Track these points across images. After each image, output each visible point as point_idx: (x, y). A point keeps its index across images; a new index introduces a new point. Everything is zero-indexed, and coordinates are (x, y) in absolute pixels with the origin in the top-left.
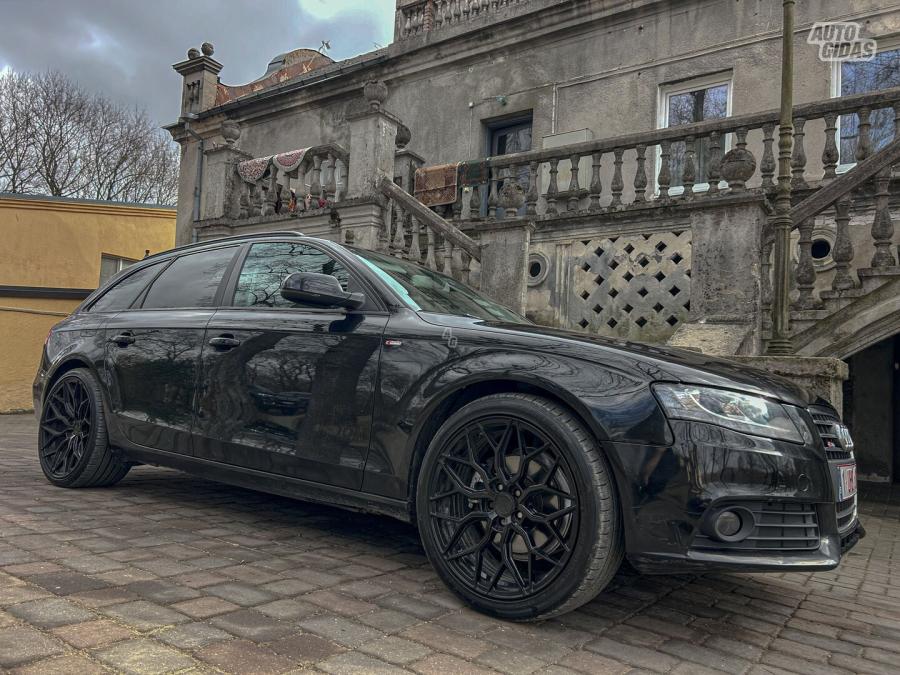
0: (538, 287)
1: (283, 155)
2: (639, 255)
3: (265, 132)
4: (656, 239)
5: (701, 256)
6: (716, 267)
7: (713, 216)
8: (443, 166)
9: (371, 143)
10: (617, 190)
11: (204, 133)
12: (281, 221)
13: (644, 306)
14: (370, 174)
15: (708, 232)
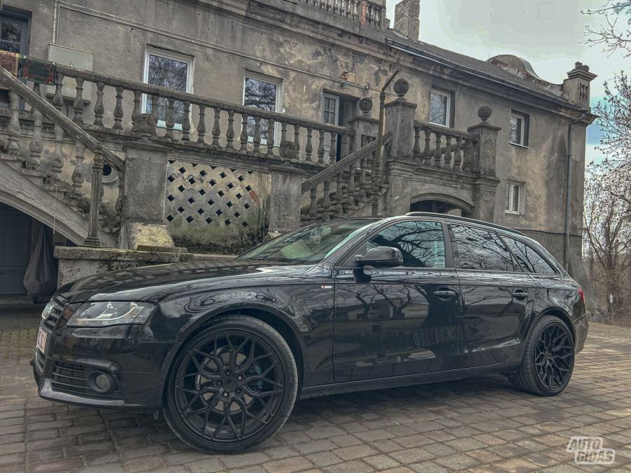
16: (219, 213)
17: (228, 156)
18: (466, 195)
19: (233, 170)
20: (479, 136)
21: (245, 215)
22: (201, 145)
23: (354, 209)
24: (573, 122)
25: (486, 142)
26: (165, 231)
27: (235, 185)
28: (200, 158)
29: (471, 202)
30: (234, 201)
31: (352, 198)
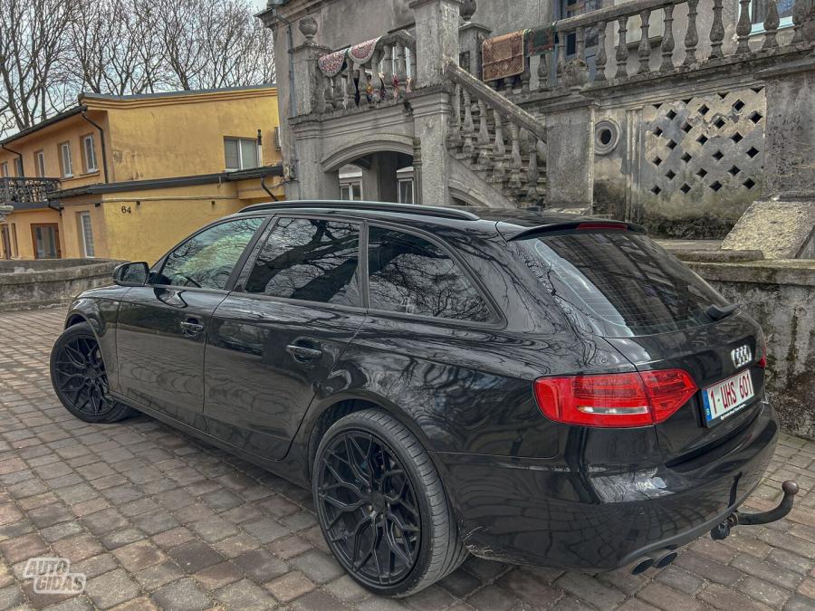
0: (609, 155)
1: (356, 47)
2: (714, 117)
3: (343, 9)
4: (733, 97)
5: (776, 128)
6: (793, 140)
7: (791, 84)
8: (510, 35)
9: (435, 30)
10: (691, 45)
11: (290, 17)
12: (361, 113)
13: (718, 171)
14: (436, 61)
15: (785, 102)
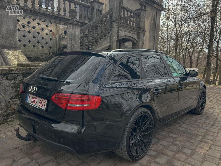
5: (70, 36)
6: (73, 39)
7: (72, 26)
15: (71, 30)
16: (38, 42)
17: (41, 14)
18: (135, 36)
19: (43, 22)
20: (140, 13)
21: (50, 43)
22: (27, 8)
23: (100, 42)
24: (158, 10)
25: (143, 16)
26: (21, 53)
27: (45, 29)
28: (27, 15)
29: (137, 39)
30: (45, 37)
31: (99, 37)
